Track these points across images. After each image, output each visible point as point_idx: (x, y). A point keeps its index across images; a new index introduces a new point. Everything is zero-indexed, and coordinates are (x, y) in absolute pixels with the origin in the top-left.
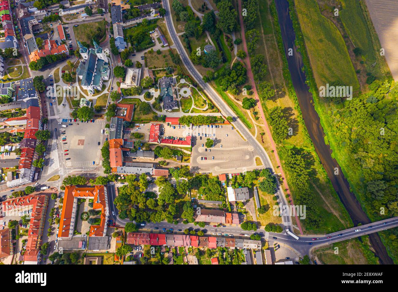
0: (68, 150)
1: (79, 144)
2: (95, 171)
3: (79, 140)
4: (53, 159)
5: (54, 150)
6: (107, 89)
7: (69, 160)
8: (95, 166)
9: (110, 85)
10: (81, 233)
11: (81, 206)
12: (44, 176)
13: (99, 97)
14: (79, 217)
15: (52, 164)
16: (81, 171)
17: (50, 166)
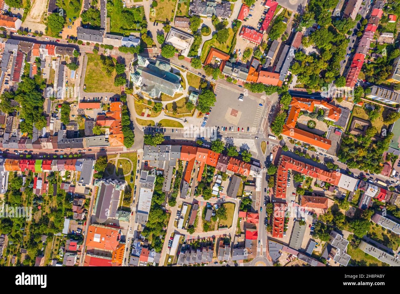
0: (239, 128)
1: (236, 116)
2: (270, 106)
3: (231, 114)
4: (243, 144)
5: (233, 141)
6: (181, 72)
7: (250, 129)
8: (264, 104)
9: (178, 68)
10: (326, 132)
11: (300, 126)
12: (258, 156)
13: (189, 83)
14: (310, 130)
15: (247, 146)
16: (265, 119)
17: (249, 148)
